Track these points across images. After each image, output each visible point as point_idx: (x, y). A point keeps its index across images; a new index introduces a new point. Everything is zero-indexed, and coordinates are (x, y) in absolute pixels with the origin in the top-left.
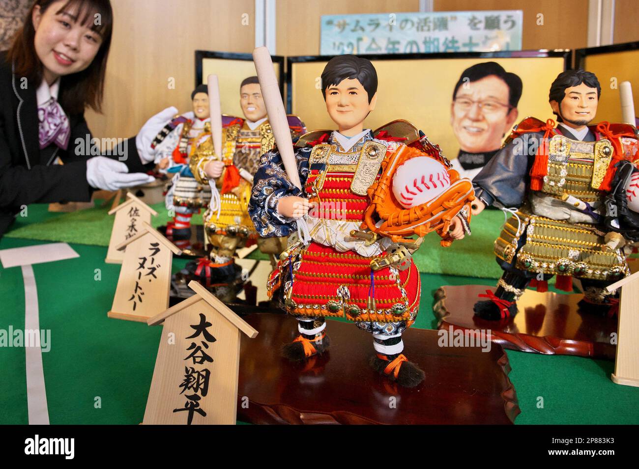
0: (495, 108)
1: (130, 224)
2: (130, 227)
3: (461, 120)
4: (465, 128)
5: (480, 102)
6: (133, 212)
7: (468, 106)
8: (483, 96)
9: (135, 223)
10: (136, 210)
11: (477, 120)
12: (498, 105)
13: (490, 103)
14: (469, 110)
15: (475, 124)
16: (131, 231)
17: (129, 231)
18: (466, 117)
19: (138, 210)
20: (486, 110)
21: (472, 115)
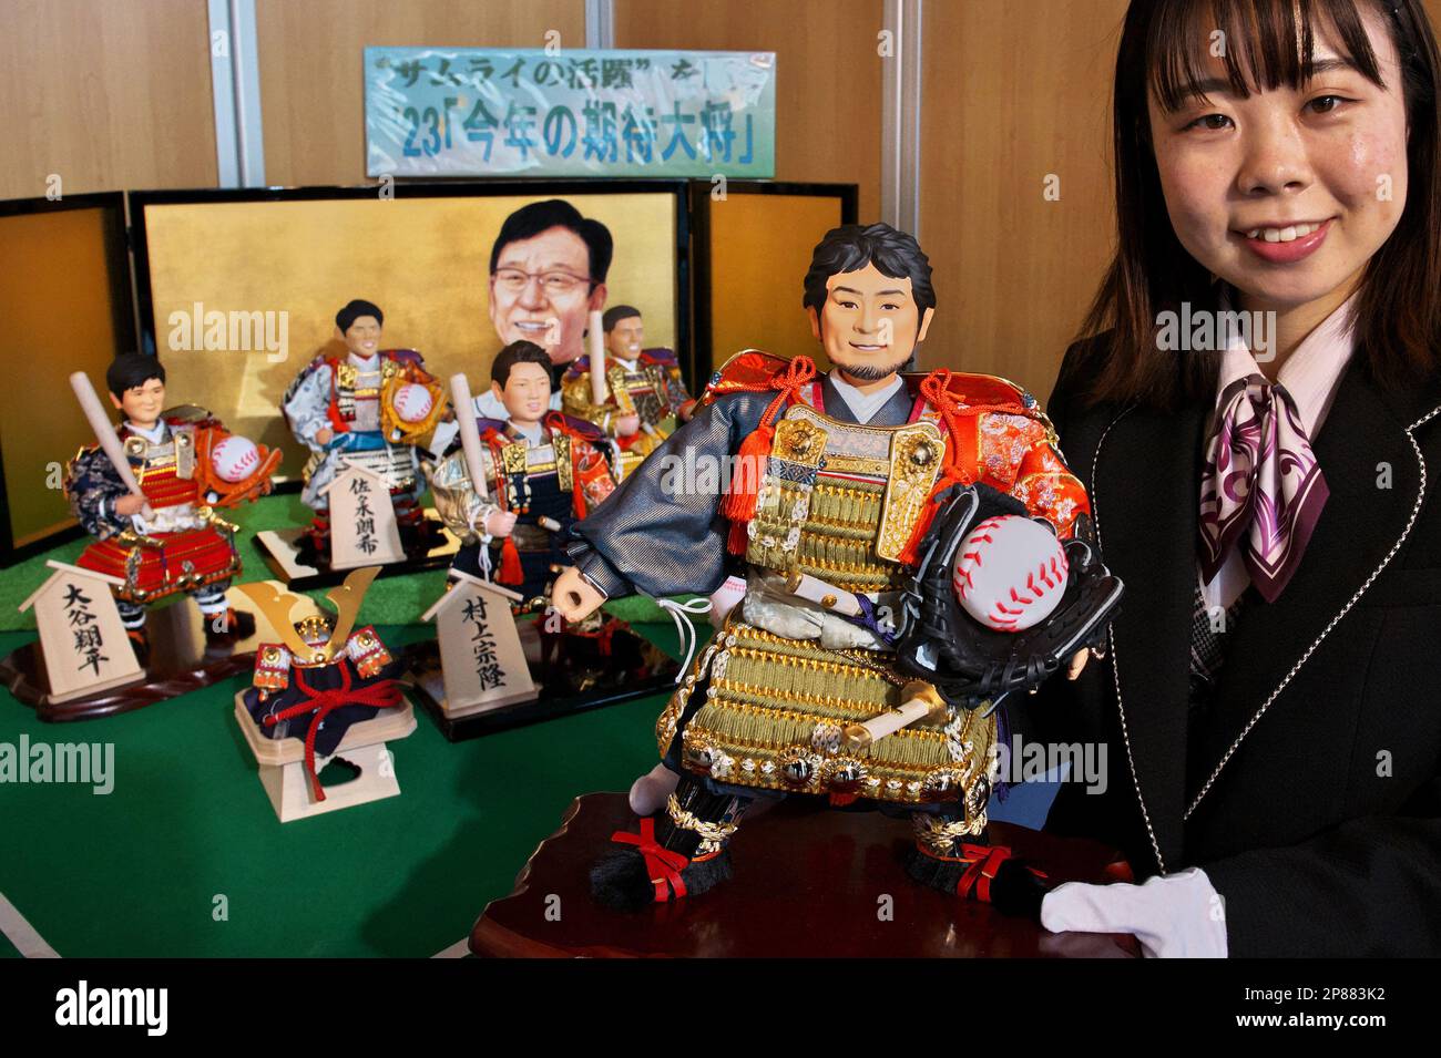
0: (566, 285)
1: (359, 505)
2: (359, 509)
3: (509, 311)
4: (517, 324)
5: (539, 275)
6: (358, 487)
7: (520, 284)
8: (546, 264)
9: (366, 502)
10: (363, 483)
11: (537, 309)
12: (574, 280)
13: (559, 275)
14: (521, 292)
15: (535, 316)
16: (363, 515)
17: (360, 516)
18: (517, 303)
19: (366, 483)
20: (551, 289)
21: (528, 300)
